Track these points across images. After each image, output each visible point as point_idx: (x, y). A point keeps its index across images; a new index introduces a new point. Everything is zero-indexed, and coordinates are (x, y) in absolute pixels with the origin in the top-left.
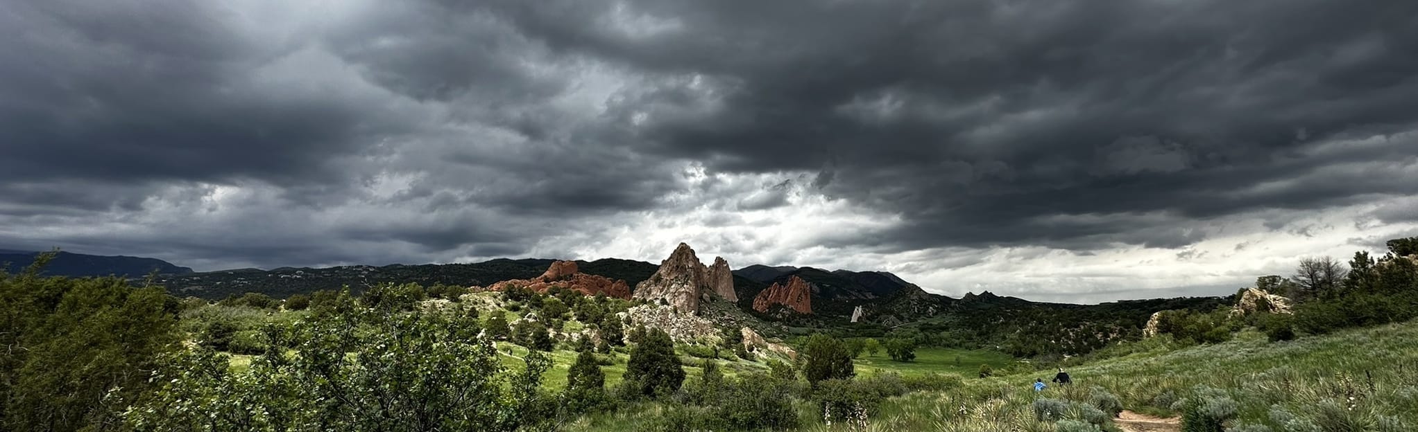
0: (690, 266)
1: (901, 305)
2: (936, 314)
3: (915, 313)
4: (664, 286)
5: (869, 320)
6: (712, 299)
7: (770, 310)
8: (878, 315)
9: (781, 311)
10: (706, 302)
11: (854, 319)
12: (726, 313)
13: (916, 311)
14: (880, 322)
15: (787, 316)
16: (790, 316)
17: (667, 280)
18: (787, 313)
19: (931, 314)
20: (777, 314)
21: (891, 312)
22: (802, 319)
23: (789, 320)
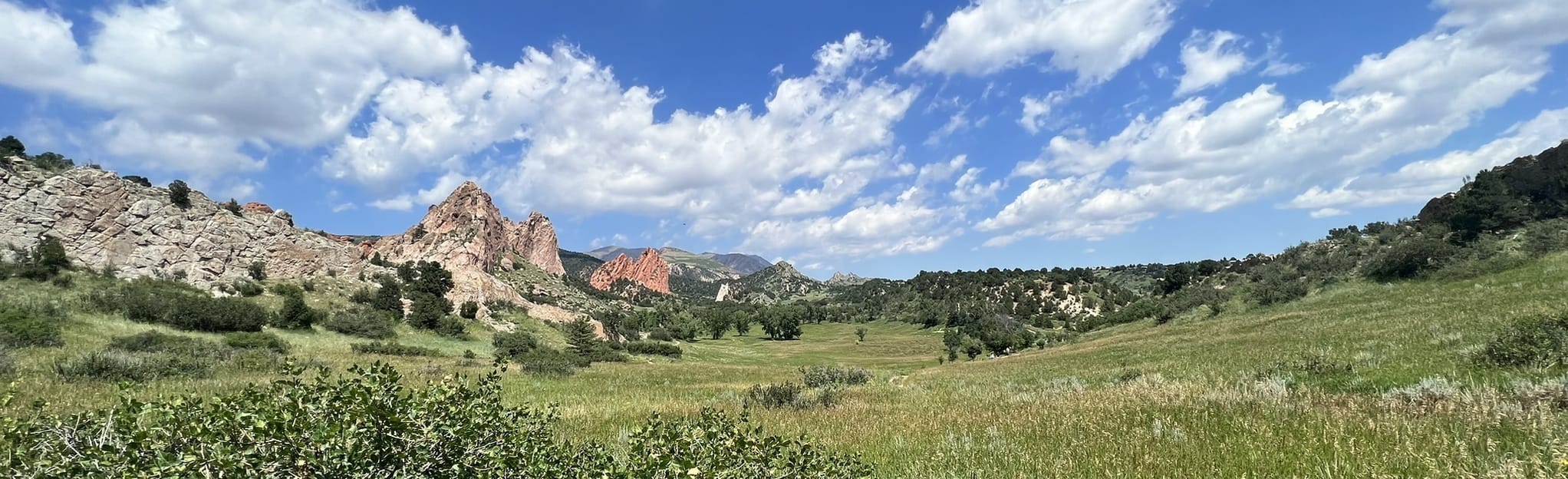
0: (479, 216)
1: (771, 283)
2: (808, 292)
3: (787, 291)
4: (428, 244)
5: (737, 299)
6: (516, 266)
7: (612, 288)
8: (747, 293)
9: (628, 287)
10: (505, 270)
11: (720, 298)
12: (536, 285)
13: (788, 289)
14: (748, 300)
15: (635, 294)
16: (638, 294)
17: (434, 234)
18: (635, 291)
19: (803, 292)
20: (621, 293)
21: (762, 290)
22: (654, 298)
23: (636, 300)
